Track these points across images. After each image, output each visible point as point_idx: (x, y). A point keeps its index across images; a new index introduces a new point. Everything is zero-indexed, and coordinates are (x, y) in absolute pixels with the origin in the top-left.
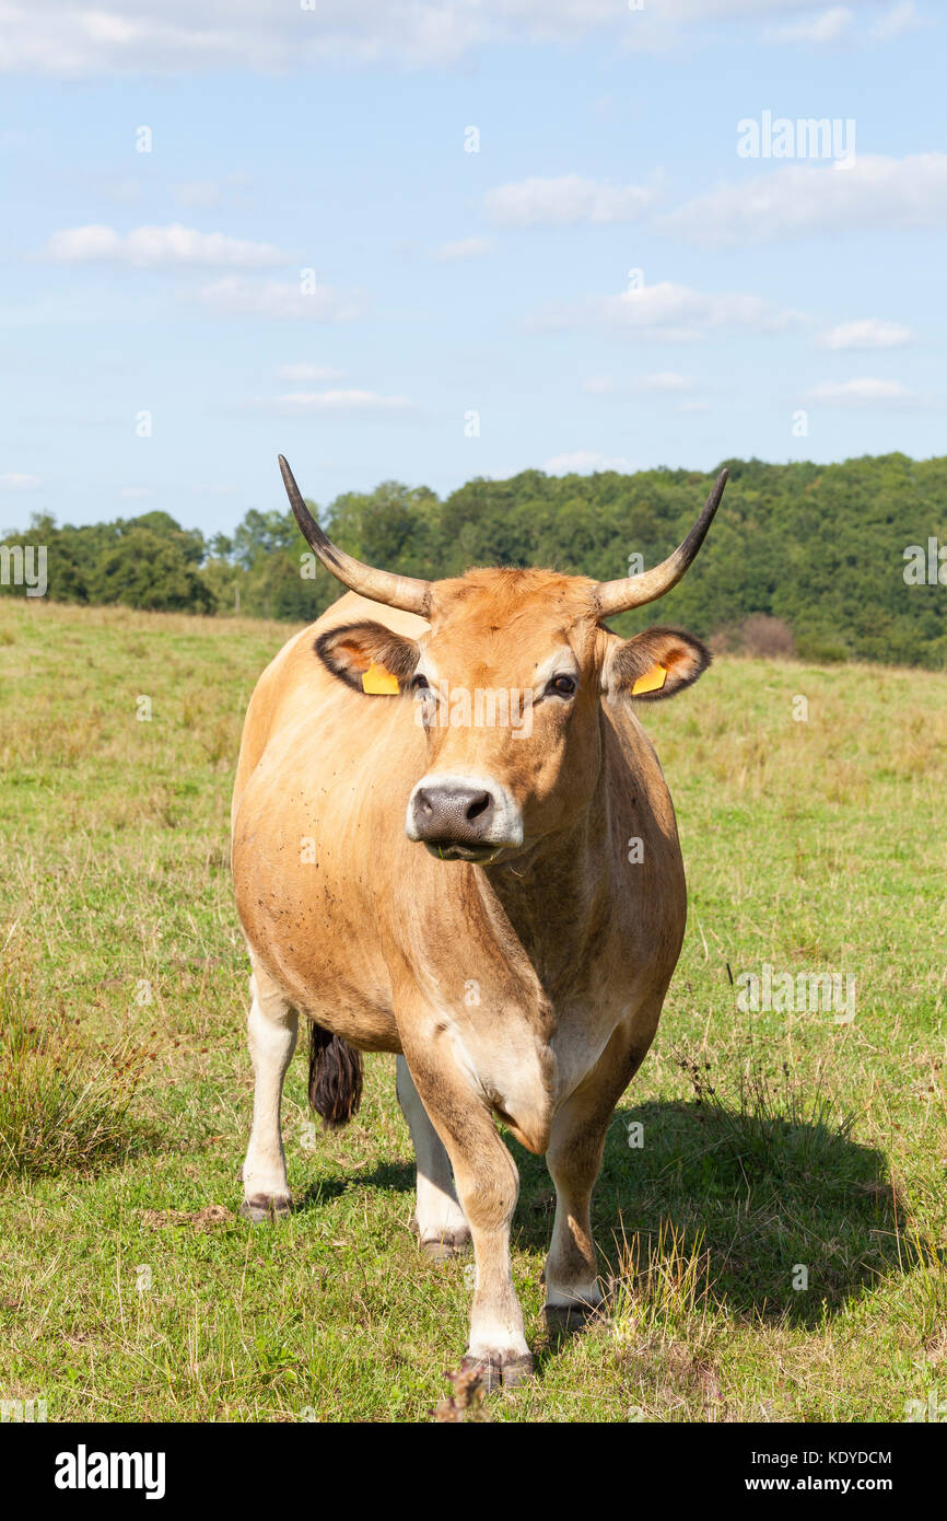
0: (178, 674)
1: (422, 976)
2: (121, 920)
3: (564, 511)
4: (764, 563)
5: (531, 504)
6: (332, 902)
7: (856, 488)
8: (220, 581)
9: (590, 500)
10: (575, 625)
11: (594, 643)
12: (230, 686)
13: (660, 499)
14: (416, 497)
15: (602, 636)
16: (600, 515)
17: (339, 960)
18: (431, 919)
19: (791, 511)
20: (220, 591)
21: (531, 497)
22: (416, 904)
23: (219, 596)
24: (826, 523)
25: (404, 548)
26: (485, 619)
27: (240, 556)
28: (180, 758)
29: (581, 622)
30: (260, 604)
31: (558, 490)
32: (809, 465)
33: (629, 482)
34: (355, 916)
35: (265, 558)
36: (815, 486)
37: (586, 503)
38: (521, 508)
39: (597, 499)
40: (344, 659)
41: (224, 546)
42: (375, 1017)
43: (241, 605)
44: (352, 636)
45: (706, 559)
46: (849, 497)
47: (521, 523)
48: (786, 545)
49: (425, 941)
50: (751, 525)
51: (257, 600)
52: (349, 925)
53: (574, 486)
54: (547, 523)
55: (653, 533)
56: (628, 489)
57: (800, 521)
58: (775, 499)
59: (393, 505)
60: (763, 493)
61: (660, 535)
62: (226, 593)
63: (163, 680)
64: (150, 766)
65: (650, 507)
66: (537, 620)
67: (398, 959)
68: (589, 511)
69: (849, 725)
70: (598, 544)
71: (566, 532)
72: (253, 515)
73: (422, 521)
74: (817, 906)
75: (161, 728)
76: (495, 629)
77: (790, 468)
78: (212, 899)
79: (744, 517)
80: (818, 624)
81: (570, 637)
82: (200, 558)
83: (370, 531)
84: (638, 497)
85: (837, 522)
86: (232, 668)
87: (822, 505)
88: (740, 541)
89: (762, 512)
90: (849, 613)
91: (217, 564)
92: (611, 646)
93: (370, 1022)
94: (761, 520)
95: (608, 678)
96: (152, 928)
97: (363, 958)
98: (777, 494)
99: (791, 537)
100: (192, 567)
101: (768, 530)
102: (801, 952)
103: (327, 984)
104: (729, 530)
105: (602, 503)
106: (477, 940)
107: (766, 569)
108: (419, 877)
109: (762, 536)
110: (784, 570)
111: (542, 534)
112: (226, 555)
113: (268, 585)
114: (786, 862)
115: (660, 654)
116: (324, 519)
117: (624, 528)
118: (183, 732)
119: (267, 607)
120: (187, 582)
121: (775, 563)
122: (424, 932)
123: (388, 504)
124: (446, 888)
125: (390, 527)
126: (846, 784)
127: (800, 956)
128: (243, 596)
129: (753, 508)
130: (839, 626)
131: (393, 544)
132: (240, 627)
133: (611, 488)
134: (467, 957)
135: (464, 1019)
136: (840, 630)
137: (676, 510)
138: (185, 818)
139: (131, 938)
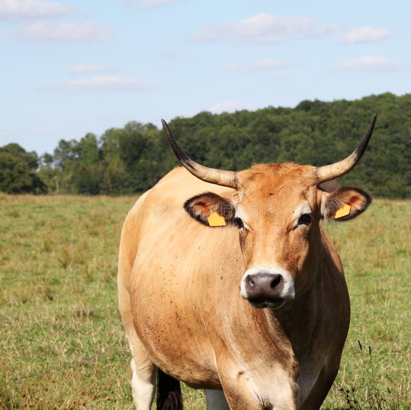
0: (37, 225)
1: (232, 350)
2: (44, 344)
3: (222, 131)
4: (325, 152)
5: (206, 129)
6: (180, 319)
7: (369, 111)
8: (47, 177)
9: (235, 125)
10: (308, 189)
11: (316, 196)
12: (65, 229)
13: (270, 122)
14: (146, 129)
15: (319, 192)
16: (240, 132)
17: (184, 347)
18: (236, 324)
19: (337, 125)
20: (48, 182)
21: (204, 125)
22: (228, 316)
23: (48, 184)
24: (354, 130)
25: (142, 155)
26: (266, 190)
27: (57, 164)
28: (46, 266)
29: (310, 187)
30: (69, 188)
31: (218, 121)
32: (344, 102)
33: (254, 115)
34: (192, 325)
35: (70, 164)
36: (348, 112)
37: (233, 127)
38: (200, 131)
39: (238, 124)
40: (198, 211)
41: (48, 158)
42: (203, 373)
43: (60, 189)
44: (202, 200)
45: (296, 151)
46: (365, 116)
47: (200, 139)
48: (335, 142)
49: (234, 333)
50: (317, 133)
51: (67, 185)
52: (189, 330)
53: (226, 118)
54: (214, 138)
55: (268, 140)
56: (254, 119)
57: (341, 129)
58: (328, 120)
59: (134, 133)
60: (322, 117)
61: (271, 141)
62: (51, 183)
63: (30, 228)
64: (32, 271)
65: (266, 127)
66: (290, 189)
67: (219, 343)
68: (235, 131)
69: (379, 230)
70: (240, 147)
71: (224, 142)
72: (63, 143)
73: (150, 140)
74: (382, 316)
75: (33, 252)
76: (271, 194)
77: (335, 103)
78: (85, 331)
79: (313, 129)
80: (353, 181)
81: (306, 195)
82: (36, 166)
83: (124, 147)
84: (259, 122)
85: (360, 129)
86: (64, 220)
87: (352, 121)
88: (312, 141)
89: (322, 126)
90: (369, 174)
91: (46, 168)
92: (324, 196)
93: (200, 376)
94: (322, 130)
95: (324, 211)
96: (60, 348)
97: (197, 345)
98: (329, 116)
99: (337, 138)
100: (33, 171)
101: (325, 135)
102: (379, 338)
103: (178, 358)
104: (306, 136)
105: (241, 126)
106: (260, 333)
107: (326, 155)
108: (229, 303)
109: (323, 138)
110: (335, 155)
111: (211, 143)
112: (50, 164)
113: (73, 178)
114: (360, 297)
115: (347, 199)
116: (100, 142)
117: (254, 138)
118: (45, 253)
119: (73, 189)
120: (31, 179)
121: (330, 151)
122: (232, 329)
123: (132, 133)
124: (243, 309)
125: (133, 144)
126: (382, 258)
127: (379, 340)
128: (60, 184)
129: (318, 124)
130: (364, 181)
131: (136, 153)
132: (65, 199)
133: (245, 118)
134: (255, 341)
135: (253, 369)
136: (365, 183)
137: (279, 128)
138: (57, 295)
139: (51, 352)
